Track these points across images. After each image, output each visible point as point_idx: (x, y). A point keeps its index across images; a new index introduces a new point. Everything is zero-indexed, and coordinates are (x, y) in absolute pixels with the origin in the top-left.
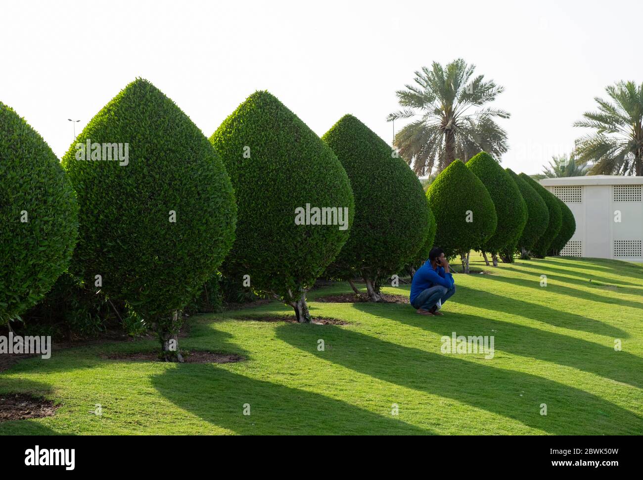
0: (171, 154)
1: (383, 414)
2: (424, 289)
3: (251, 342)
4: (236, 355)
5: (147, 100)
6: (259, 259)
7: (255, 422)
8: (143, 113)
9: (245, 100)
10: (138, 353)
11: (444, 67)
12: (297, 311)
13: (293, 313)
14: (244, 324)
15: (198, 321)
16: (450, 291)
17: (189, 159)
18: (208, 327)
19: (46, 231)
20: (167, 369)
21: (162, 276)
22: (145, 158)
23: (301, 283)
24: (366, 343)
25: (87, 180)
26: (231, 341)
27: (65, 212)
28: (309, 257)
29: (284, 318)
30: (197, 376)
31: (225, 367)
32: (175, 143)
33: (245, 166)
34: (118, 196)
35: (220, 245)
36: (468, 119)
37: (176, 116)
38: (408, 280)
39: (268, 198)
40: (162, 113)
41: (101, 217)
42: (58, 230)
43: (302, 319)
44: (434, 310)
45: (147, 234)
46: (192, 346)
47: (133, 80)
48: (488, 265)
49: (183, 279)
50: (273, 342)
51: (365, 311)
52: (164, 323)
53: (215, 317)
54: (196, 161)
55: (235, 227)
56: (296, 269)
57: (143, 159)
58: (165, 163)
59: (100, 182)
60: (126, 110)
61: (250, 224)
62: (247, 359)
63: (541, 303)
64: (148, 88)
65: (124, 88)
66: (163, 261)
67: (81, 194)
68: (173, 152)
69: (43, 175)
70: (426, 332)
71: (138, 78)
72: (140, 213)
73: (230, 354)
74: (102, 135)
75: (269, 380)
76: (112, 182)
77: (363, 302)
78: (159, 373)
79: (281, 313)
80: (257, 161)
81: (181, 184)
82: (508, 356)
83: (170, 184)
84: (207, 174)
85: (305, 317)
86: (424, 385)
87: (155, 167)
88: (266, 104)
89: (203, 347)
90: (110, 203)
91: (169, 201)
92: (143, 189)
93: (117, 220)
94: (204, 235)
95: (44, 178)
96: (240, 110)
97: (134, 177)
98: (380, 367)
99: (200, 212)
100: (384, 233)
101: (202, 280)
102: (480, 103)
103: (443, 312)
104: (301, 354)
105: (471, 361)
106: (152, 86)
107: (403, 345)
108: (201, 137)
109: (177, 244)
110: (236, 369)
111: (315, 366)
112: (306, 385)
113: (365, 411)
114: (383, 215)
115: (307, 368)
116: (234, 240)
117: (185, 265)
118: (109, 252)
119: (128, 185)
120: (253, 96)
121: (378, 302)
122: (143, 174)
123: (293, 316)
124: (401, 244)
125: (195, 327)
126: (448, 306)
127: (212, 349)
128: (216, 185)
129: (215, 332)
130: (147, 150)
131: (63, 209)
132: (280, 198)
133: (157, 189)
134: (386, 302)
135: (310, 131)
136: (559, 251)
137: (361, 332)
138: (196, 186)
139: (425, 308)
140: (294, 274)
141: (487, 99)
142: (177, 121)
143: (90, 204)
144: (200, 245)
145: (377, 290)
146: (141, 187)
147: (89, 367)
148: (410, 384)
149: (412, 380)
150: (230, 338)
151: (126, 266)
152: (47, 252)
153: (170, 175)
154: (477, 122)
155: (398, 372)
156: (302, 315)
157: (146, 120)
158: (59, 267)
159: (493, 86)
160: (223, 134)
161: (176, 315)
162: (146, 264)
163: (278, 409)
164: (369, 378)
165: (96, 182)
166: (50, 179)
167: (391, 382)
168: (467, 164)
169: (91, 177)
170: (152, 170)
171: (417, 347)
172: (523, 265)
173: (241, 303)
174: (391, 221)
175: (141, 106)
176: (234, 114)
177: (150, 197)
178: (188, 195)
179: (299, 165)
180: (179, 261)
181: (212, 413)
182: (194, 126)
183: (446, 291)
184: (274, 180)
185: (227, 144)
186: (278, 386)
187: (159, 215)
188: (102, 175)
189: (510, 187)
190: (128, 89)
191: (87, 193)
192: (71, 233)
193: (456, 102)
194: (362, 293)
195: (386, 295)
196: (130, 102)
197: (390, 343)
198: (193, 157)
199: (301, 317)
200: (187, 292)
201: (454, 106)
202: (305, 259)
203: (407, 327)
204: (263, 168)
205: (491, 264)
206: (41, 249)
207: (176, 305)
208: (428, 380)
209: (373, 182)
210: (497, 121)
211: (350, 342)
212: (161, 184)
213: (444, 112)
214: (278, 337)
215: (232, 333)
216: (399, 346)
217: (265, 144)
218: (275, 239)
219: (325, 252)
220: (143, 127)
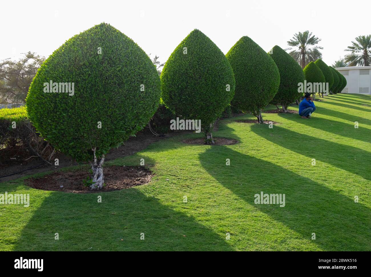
0: (208, 60)
1: (300, 174)
2: (304, 109)
3: (241, 133)
4: (235, 140)
5: (198, 37)
6: (244, 100)
7: (242, 183)
8: (197, 43)
9: (239, 40)
10: (197, 139)
11: (302, 34)
12: (258, 118)
13: (256, 118)
14: (239, 124)
15: (222, 123)
16: (314, 109)
17: (215, 61)
18: (226, 126)
19: (142, 96)
20: (207, 149)
21: (205, 110)
22: (197, 61)
23: (260, 108)
24: (285, 132)
25: (174, 72)
26: (234, 133)
27: (153, 87)
28: (263, 99)
29: (253, 121)
30: (218, 153)
31: (230, 147)
32: (209, 55)
33: (239, 64)
34: (186, 78)
35: (228, 97)
36: (310, 49)
37: (210, 44)
38: (295, 104)
39: (248, 76)
40: (204, 43)
41: (180, 86)
42: (149, 95)
43: (260, 122)
44: (308, 116)
45: (198, 93)
46: (218, 135)
47: (193, 30)
48: (320, 97)
49: (213, 111)
50: (250, 133)
51: (283, 117)
52: (206, 128)
53: (228, 121)
54: (218, 62)
55: (234, 89)
56: (258, 103)
57: (196, 62)
58: (205, 63)
59: (179, 72)
60: (190, 42)
61: (241, 87)
62: (240, 142)
63: (344, 112)
64: (199, 32)
65: (189, 33)
66: (205, 104)
67: (172, 77)
68: (209, 58)
69: (141, 69)
70: (307, 127)
71: (195, 29)
72: (195, 84)
73: (233, 139)
74: (180, 52)
75: (248, 154)
76: (184, 72)
77: (281, 113)
78: (203, 152)
79: (252, 118)
80: (243, 62)
81: (212, 72)
82: (342, 137)
83: (207, 72)
84: (222, 67)
85: (261, 121)
86: (313, 155)
87: (201, 65)
88: (247, 41)
89: (222, 136)
90: (183, 81)
91: (207, 79)
92: (196, 75)
93: (186, 88)
94: (222, 93)
95: (142, 70)
96: (237, 44)
97: (193, 70)
98: (293, 145)
99: (220, 84)
100: (289, 88)
101: (221, 111)
102: (314, 44)
103: (311, 117)
104: (261, 139)
105: (328, 140)
106: (200, 32)
107: (299, 133)
108: (220, 52)
109: (211, 97)
110: (235, 148)
111: (267, 145)
112: (264, 156)
113: (292, 172)
114: (289, 82)
115: (264, 146)
116: (234, 94)
117: (214, 106)
118: (183, 100)
119: (190, 73)
120: (242, 38)
121: (286, 113)
122: (196, 68)
123: (257, 120)
124: (295, 92)
125: (221, 125)
126: (313, 115)
127: (226, 137)
128: (227, 72)
129: (228, 128)
130: (198, 58)
131: (151, 85)
132: (252, 77)
133: (202, 74)
134: (289, 113)
135: (264, 51)
136: (341, 91)
137: (283, 127)
138: (218, 73)
139: (305, 116)
140: (257, 105)
141: (316, 43)
142: (210, 46)
143: (175, 81)
144: (220, 97)
145: (286, 108)
146: (195, 73)
147: (176, 148)
148: (307, 154)
149: (307, 152)
150: (234, 131)
151: (190, 106)
152: (144, 106)
153: (207, 68)
154: (312, 50)
155: (301, 147)
156: (260, 120)
157: (198, 46)
158: (151, 113)
159: (318, 39)
160: (231, 53)
161: (211, 125)
162: (198, 105)
163: (253, 173)
164: (290, 151)
165: (178, 72)
166: (145, 71)
167: (299, 153)
168: (315, 63)
169: (175, 70)
170: (200, 67)
171: (305, 134)
172: (331, 97)
173: (238, 113)
174: (292, 84)
175: (196, 40)
176: (235, 45)
177: (199, 78)
178: (215, 76)
179: (259, 63)
180: (212, 104)
181: (223, 177)
182: (218, 48)
183: (312, 109)
184: (250, 70)
185: (232, 57)
186: (252, 157)
187: (203, 85)
188: (180, 69)
189: (329, 71)
190: (191, 33)
191: (174, 77)
192: (156, 96)
193: (306, 44)
194: (280, 109)
195: (289, 110)
196: (192, 39)
197: (294, 132)
198: (217, 61)
199: (260, 121)
200: (216, 116)
201: (305, 46)
202: (262, 100)
203: (299, 124)
204: (245, 65)
205: (321, 96)
206: (140, 105)
207: (211, 121)
208: (314, 152)
209: (286, 70)
210: (319, 50)
211: (279, 132)
212: (204, 72)
213: (302, 47)
214: (251, 130)
215: (234, 128)
216: (298, 134)
217: (246, 56)
218: (250, 92)
219: (269, 97)
220: (196, 48)
